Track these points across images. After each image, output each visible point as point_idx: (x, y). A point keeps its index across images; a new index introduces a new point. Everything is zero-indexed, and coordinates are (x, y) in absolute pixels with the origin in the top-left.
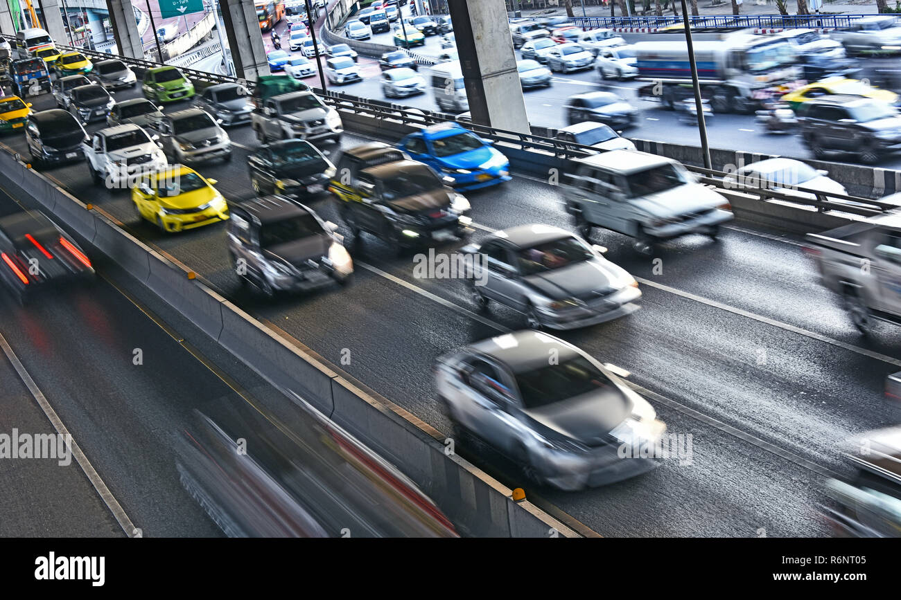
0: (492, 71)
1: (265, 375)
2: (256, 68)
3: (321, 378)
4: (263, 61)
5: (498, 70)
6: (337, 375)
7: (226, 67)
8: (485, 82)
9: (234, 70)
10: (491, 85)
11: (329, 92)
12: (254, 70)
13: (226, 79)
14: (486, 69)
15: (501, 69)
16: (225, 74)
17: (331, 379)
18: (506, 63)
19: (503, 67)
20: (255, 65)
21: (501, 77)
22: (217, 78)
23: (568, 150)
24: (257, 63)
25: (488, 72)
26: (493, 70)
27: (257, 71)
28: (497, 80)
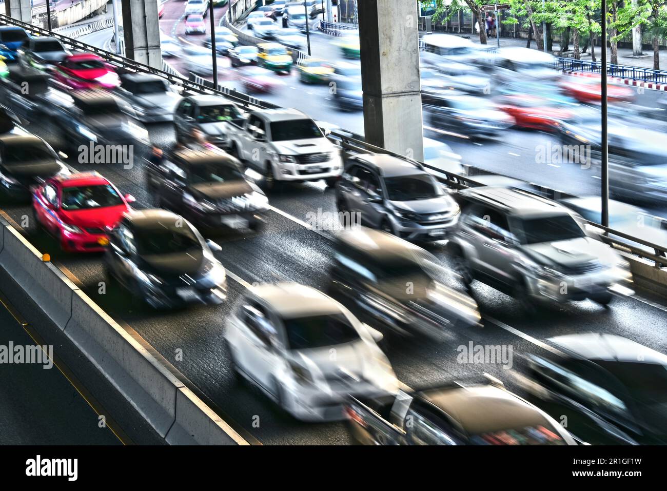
0: (393, 91)
1: (108, 374)
2: (147, 50)
3: (166, 385)
4: (156, 44)
5: (400, 90)
6: (183, 385)
7: (116, 45)
8: (385, 102)
9: (123, 49)
10: (391, 105)
11: (220, 86)
12: (144, 52)
13: (114, 57)
14: (388, 88)
15: (403, 90)
16: (114, 51)
17: (177, 389)
18: (409, 85)
19: (406, 88)
20: (146, 47)
21: (402, 98)
22: (105, 54)
23: (462, 185)
24: (149, 45)
25: (389, 91)
26: (395, 90)
27: (148, 54)
28: (398, 101)
